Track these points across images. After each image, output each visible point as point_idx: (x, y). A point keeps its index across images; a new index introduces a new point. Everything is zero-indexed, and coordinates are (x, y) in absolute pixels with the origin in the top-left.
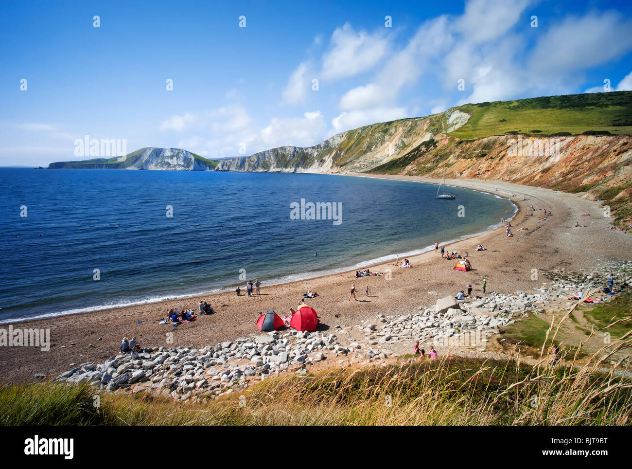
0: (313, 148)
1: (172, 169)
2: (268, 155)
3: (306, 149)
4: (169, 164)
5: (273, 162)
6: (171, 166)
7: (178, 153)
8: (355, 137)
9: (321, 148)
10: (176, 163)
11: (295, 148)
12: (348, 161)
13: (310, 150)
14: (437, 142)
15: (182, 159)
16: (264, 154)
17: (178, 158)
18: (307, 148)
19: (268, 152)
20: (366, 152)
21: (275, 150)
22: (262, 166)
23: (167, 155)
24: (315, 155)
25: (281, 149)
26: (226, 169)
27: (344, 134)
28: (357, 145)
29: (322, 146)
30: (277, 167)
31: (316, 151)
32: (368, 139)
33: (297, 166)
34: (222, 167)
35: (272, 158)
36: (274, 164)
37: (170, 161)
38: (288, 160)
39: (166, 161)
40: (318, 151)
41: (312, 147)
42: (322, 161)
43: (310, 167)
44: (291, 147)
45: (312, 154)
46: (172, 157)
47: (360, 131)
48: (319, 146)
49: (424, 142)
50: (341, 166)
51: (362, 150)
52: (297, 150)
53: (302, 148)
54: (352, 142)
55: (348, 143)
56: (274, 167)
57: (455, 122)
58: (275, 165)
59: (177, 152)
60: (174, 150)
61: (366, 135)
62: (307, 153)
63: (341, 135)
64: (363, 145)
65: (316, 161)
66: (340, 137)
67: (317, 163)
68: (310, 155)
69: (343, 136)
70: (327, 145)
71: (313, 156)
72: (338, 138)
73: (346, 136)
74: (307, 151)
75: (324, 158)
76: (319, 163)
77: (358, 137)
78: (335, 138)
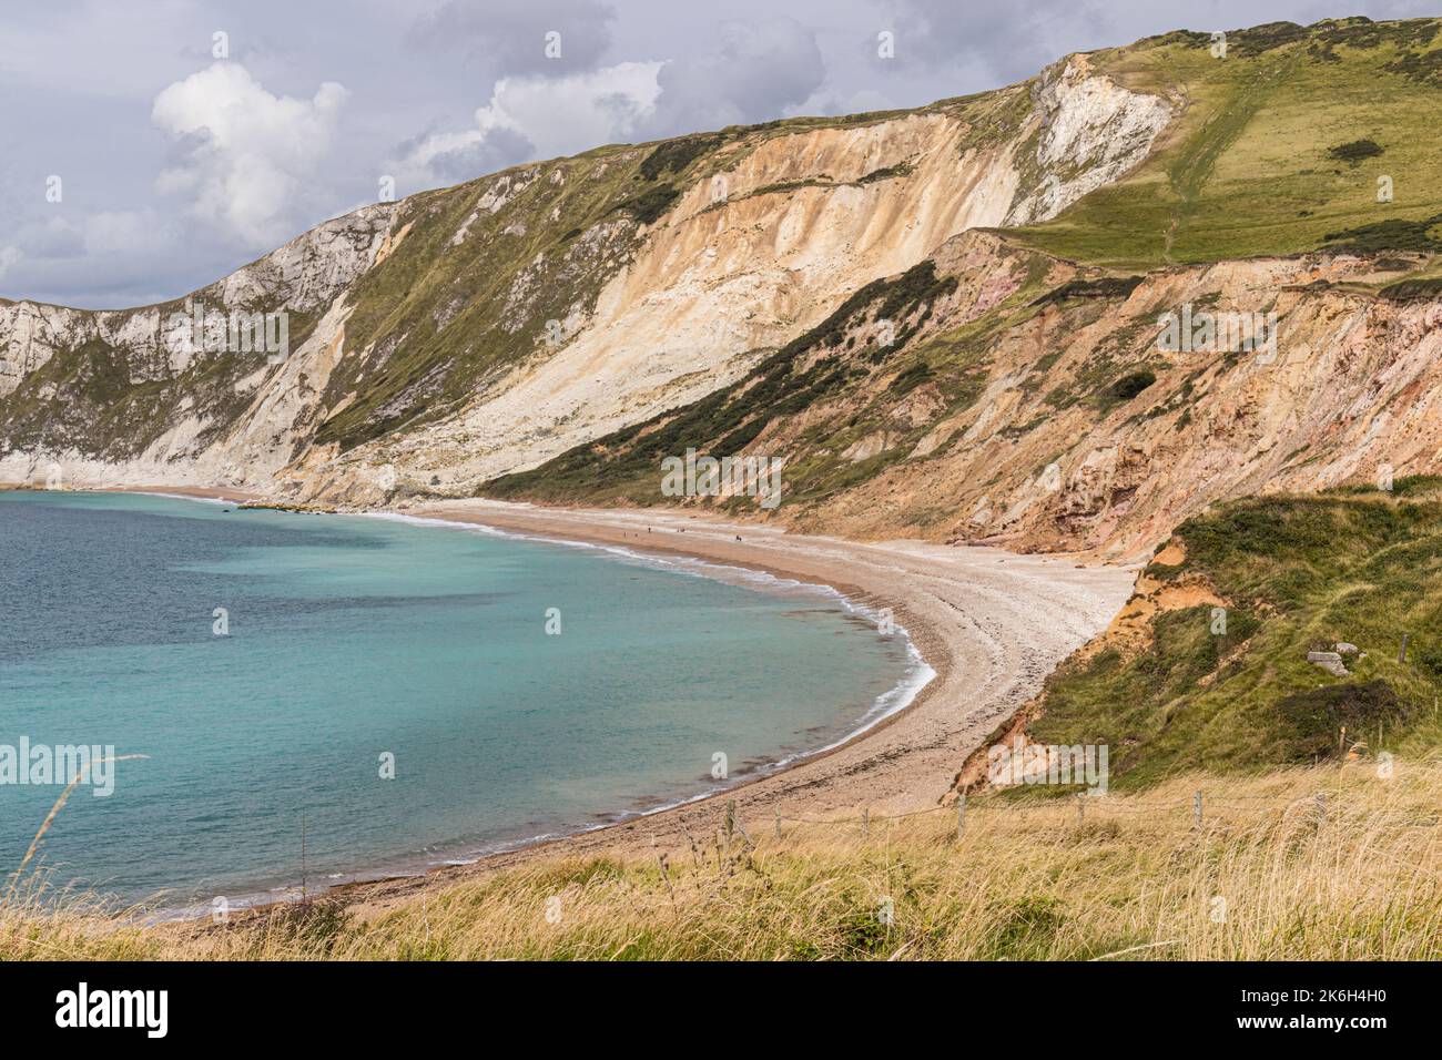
3: (118, 320)
8: (458, 239)
12: (394, 411)
13: (138, 330)
14: (950, 285)
18: (129, 314)
20: (519, 347)
24: (181, 360)
27: (386, 217)
32: (540, 258)
33: (54, 442)
43: (140, 448)
45: (161, 354)
47: (492, 202)
49: (878, 288)
50: (348, 444)
51: (500, 334)
53: (90, 316)
57: (1084, 152)
61: (530, 228)
62: (125, 349)
63: (362, 226)
64: (504, 302)
65: (187, 403)
66: (358, 240)
67: (194, 419)
68: (143, 361)
69: (372, 232)
70: (260, 291)
71: (168, 372)
72: (342, 243)
73: (394, 232)
74: (127, 334)
75: (242, 386)
76: (208, 422)
77: (474, 246)
78: (323, 249)
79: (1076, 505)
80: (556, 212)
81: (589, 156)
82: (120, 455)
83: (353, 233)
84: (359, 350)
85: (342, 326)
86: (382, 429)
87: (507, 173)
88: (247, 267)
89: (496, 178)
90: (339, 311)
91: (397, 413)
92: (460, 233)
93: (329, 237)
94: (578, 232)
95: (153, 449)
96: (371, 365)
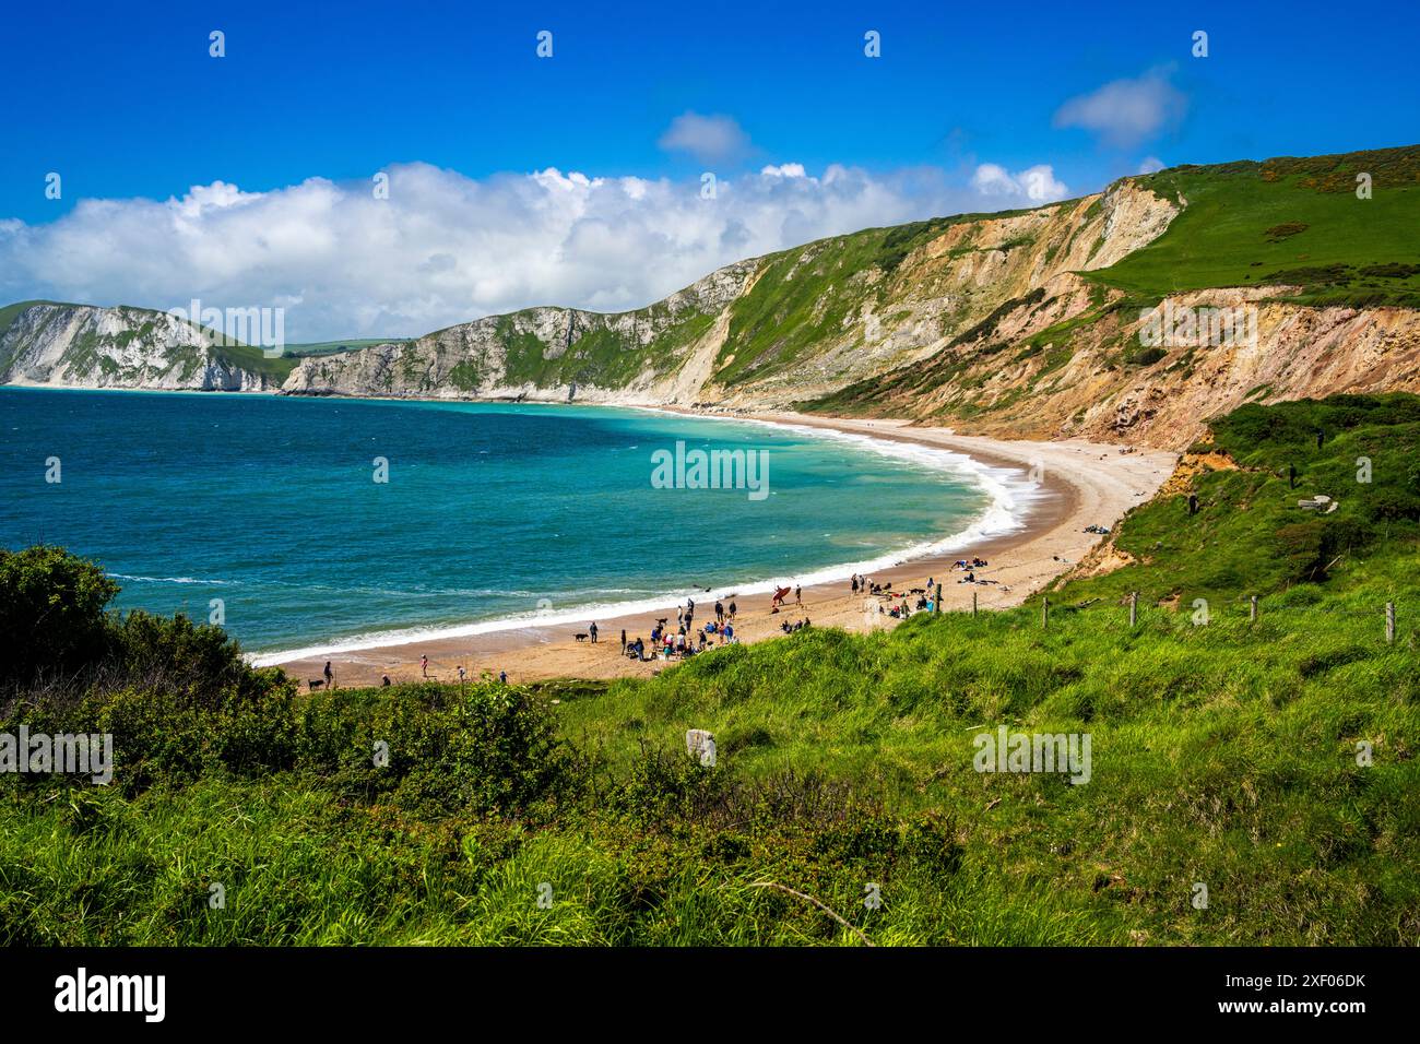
0: (640, 314)
1: (122, 382)
2: (475, 337)
3: (615, 318)
4: (110, 365)
5: (496, 363)
6: (121, 372)
7: (148, 327)
8: (788, 278)
9: (668, 315)
10: (137, 363)
11: (574, 312)
12: (754, 366)
13: (627, 323)
15: (161, 349)
16: (464, 334)
17: (148, 344)
18: (620, 316)
19: (477, 326)
21: (503, 322)
22: (454, 377)
23: (105, 332)
24: (646, 339)
25: (525, 320)
26: (323, 386)
27: (751, 266)
28: (793, 307)
29: (672, 307)
30: (510, 380)
31: (648, 326)
32: (830, 289)
33: (582, 380)
34: (309, 380)
35: (492, 350)
36: (496, 371)
37: (116, 354)
38: (547, 357)
39: (101, 352)
40: (655, 327)
41: (637, 312)
42: (667, 365)
43: (625, 385)
44: (560, 310)
45: (635, 336)
46: (123, 341)
47: (805, 258)
48: (660, 309)
50: (730, 384)
51: (809, 327)
52: (584, 321)
53: (601, 316)
54: (777, 296)
55: (764, 298)
56: (497, 384)
58: (501, 375)
59: (143, 319)
60: (131, 315)
61: (827, 269)
62: (618, 333)
63: (739, 271)
64: (811, 311)
65: (648, 361)
66: (737, 278)
67: (652, 370)
68: (628, 340)
69: (745, 274)
70: (688, 305)
71: (639, 345)
72: (729, 280)
73: (756, 273)
74: (619, 326)
75: (677, 352)
76: (657, 372)
77: (798, 280)
78: (719, 282)
79: (1122, 420)
80: (840, 264)
81: (857, 234)
82: (614, 387)
83: (735, 275)
84: (736, 334)
85: (728, 322)
86: (748, 376)
87: (816, 243)
88: (680, 292)
89: (809, 246)
90: (726, 314)
91: (755, 368)
92: (790, 274)
93: (722, 276)
94: (853, 274)
95: (631, 385)
96: (742, 342)
